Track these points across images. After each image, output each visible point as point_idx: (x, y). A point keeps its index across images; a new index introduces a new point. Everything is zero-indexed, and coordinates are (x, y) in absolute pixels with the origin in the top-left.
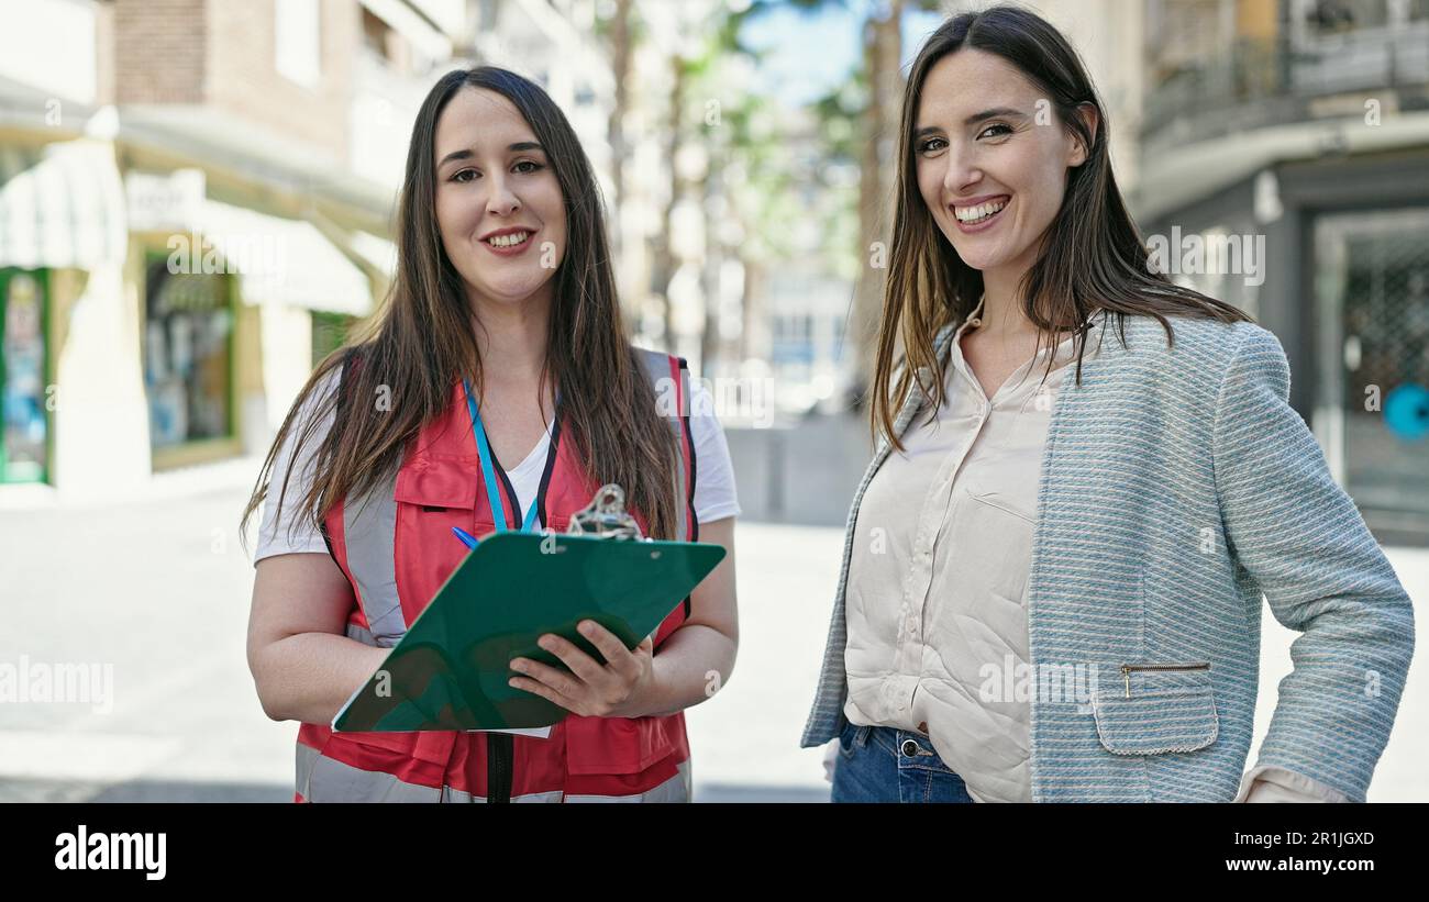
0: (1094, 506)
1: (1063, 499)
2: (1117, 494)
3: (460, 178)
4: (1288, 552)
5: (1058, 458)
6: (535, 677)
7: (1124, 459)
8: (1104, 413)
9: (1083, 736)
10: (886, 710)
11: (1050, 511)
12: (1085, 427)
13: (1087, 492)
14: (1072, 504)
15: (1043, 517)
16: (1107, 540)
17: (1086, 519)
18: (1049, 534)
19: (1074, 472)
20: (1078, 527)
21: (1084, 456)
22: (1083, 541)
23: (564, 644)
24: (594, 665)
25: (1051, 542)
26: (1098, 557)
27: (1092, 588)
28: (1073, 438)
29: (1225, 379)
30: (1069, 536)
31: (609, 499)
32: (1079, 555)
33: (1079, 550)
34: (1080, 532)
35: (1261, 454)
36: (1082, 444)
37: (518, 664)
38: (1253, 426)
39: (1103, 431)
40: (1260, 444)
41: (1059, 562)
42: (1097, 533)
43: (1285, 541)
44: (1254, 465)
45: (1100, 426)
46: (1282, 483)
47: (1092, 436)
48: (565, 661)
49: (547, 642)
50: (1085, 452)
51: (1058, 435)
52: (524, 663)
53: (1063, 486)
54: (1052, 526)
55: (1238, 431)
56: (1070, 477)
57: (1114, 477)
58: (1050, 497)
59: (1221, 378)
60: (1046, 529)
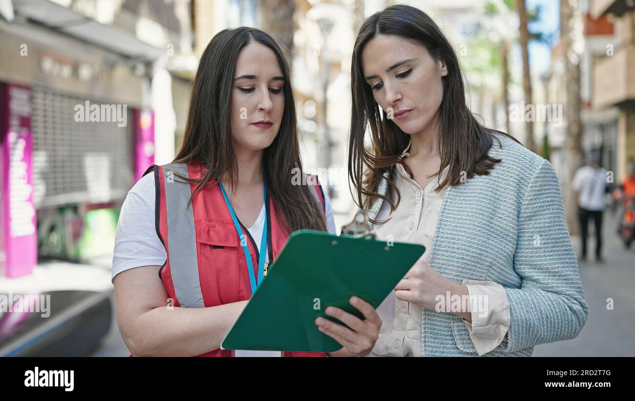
0: (463, 234)
1: (448, 229)
2: (476, 229)
4: (539, 269)
5: (448, 211)
7: (480, 214)
8: (472, 193)
9: (447, 344)
10: (387, 348)
11: (441, 235)
12: (462, 198)
13: (460, 227)
14: (453, 232)
15: (437, 237)
16: (468, 251)
17: (459, 240)
18: (439, 246)
19: (454, 218)
20: (454, 243)
21: (460, 211)
22: (456, 250)
25: (440, 250)
26: (463, 259)
27: (458, 274)
28: (456, 202)
29: (532, 180)
30: (449, 247)
32: (453, 257)
33: (454, 254)
34: (455, 246)
35: (540, 219)
36: (460, 206)
38: (540, 205)
39: (470, 200)
40: (541, 214)
41: (443, 260)
42: (463, 247)
43: (539, 263)
44: (536, 223)
45: (470, 198)
46: (545, 235)
47: (465, 202)
48: (342, 320)
50: (461, 209)
51: (449, 200)
53: (449, 223)
54: (441, 242)
55: (533, 206)
56: (452, 220)
57: (474, 221)
58: (442, 228)
59: (530, 179)
60: (439, 243)
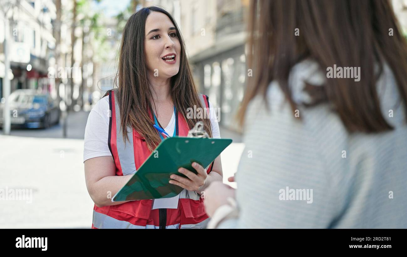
3: (154, 38)
6: (178, 180)
23: (186, 170)
24: (195, 175)
31: (199, 126)
37: (172, 176)
48: (187, 175)
49: (181, 170)
52: (174, 176)
